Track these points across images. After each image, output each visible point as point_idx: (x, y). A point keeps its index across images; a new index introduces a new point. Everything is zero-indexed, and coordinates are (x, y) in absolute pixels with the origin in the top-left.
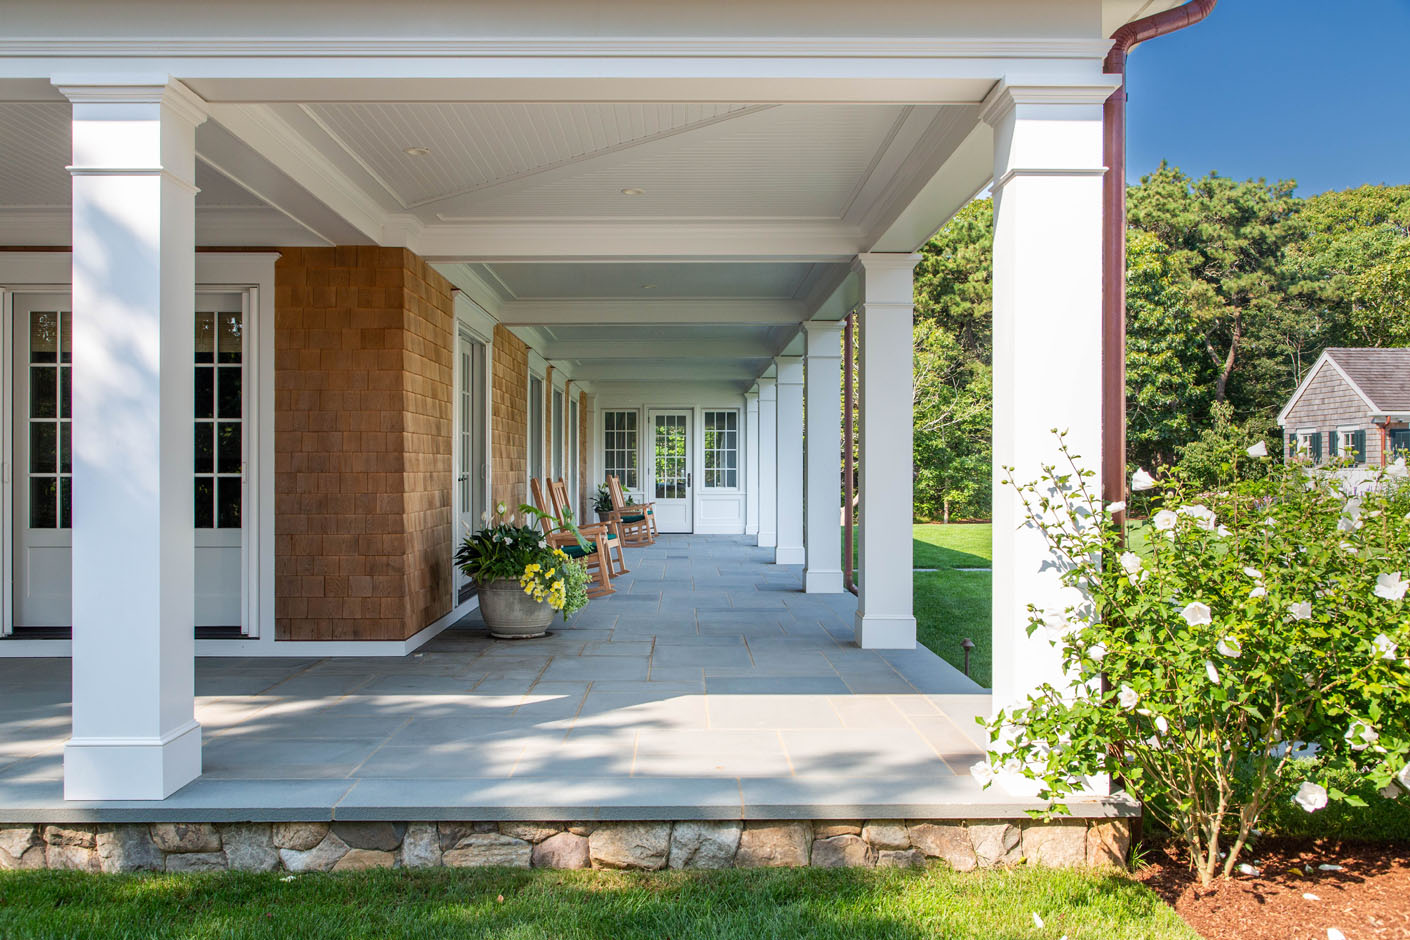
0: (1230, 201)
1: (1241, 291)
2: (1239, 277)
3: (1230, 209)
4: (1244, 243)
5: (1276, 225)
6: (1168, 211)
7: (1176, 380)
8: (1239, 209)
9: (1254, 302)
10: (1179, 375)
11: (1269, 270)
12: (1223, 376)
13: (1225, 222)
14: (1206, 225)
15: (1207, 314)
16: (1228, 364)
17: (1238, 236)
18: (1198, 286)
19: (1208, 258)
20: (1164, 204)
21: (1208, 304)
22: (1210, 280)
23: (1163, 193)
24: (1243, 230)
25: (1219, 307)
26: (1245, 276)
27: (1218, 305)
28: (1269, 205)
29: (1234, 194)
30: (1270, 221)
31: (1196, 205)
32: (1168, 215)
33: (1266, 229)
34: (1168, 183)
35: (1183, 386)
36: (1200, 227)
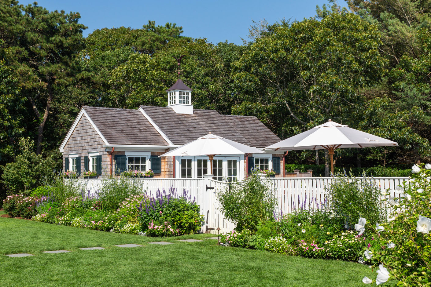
0: (43, 20)
1: (51, 74)
2: (49, 66)
3: (43, 25)
4: (52, 46)
5: (69, 38)
6: (6, 21)
8: (49, 26)
9: (57, 81)
11: (66, 64)
12: (42, 125)
13: (41, 33)
14: (30, 33)
15: (29, 85)
16: (45, 117)
17: (48, 41)
19: (32, 54)
20: (4, 17)
21: (28, 79)
22: (32, 66)
23: (4, 10)
24: (51, 39)
25: (36, 82)
26: (52, 66)
27: (35, 81)
28: (65, 25)
29: (46, 16)
30: (66, 35)
31: (24, 22)
32: (6, 24)
33: (63, 39)
34: (9, 5)
36: (26, 33)
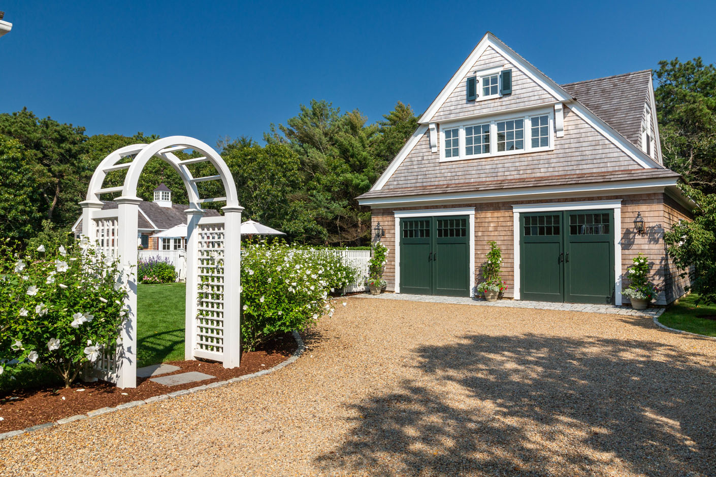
0: (56, 131)
1: (60, 172)
2: (59, 165)
3: (56, 135)
4: (62, 151)
5: (76, 145)
6: (26, 131)
7: (28, 209)
8: (60, 135)
9: (66, 177)
10: (29, 207)
11: (73, 164)
12: (51, 209)
13: (54, 140)
14: (44, 140)
15: (44, 180)
16: (53, 203)
17: (59, 147)
18: (39, 167)
19: (45, 156)
20: (24, 127)
21: (43, 176)
22: (45, 165)
23: (24, 122)
24: (61, 145)
25: (49, 178)
26: (62, 165)
27: (49, 177)
28: (73, 136)
29: (58, 128)
30: (74, 143)
31: (40, 131)
32: (26, 133)
33: (72, 146)
34: (27, 118)
35: (31, 212)
36: (42, 141)
